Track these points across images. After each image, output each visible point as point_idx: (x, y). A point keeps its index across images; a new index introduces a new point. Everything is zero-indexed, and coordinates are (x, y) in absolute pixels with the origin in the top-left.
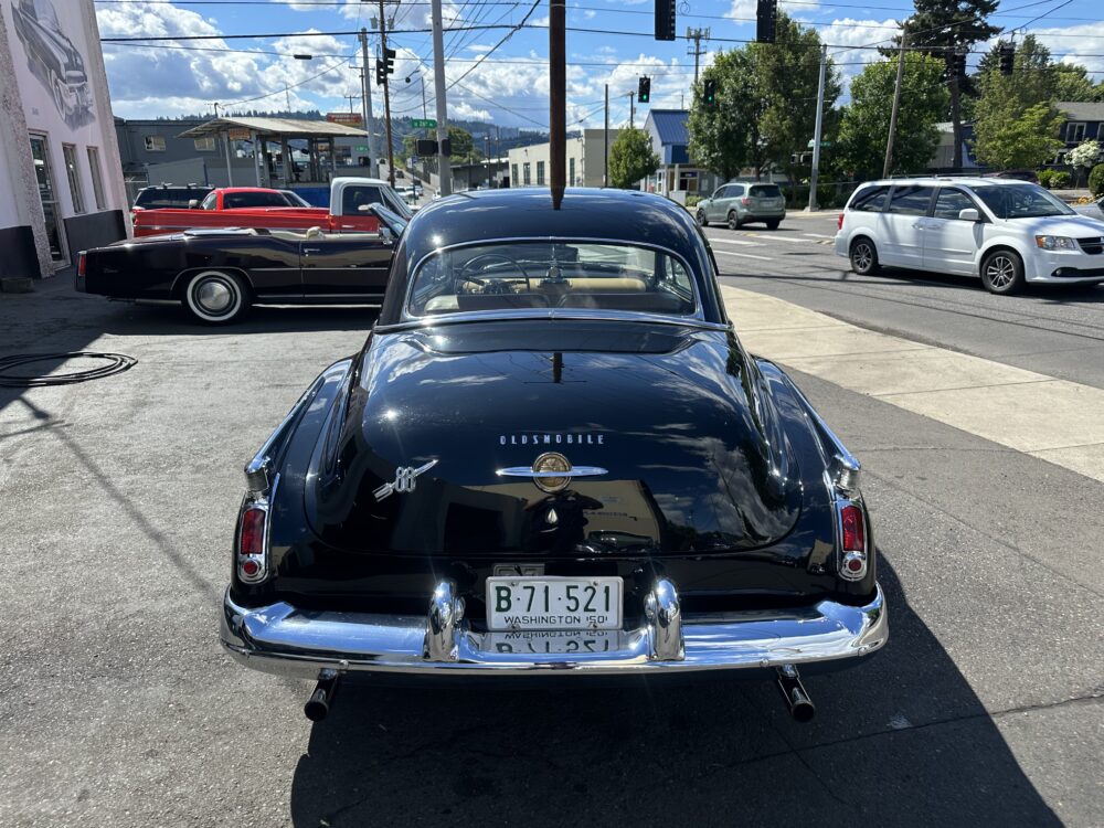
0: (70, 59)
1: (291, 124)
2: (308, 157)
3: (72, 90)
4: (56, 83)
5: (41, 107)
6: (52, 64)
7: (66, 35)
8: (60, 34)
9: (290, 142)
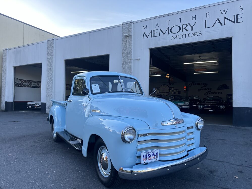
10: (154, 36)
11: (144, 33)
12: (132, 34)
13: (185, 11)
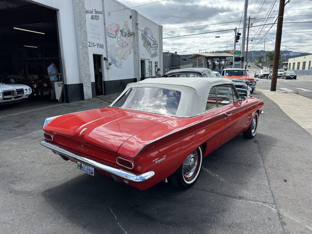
0: (154, 43)
1: (215, 54)
2: (219, 63)
3: (153, 49)
4: (150, 48)
5: (144, 54)
6: (149, 44)
7: (154, 38)
8: (152, 37)
9: (213, 59)
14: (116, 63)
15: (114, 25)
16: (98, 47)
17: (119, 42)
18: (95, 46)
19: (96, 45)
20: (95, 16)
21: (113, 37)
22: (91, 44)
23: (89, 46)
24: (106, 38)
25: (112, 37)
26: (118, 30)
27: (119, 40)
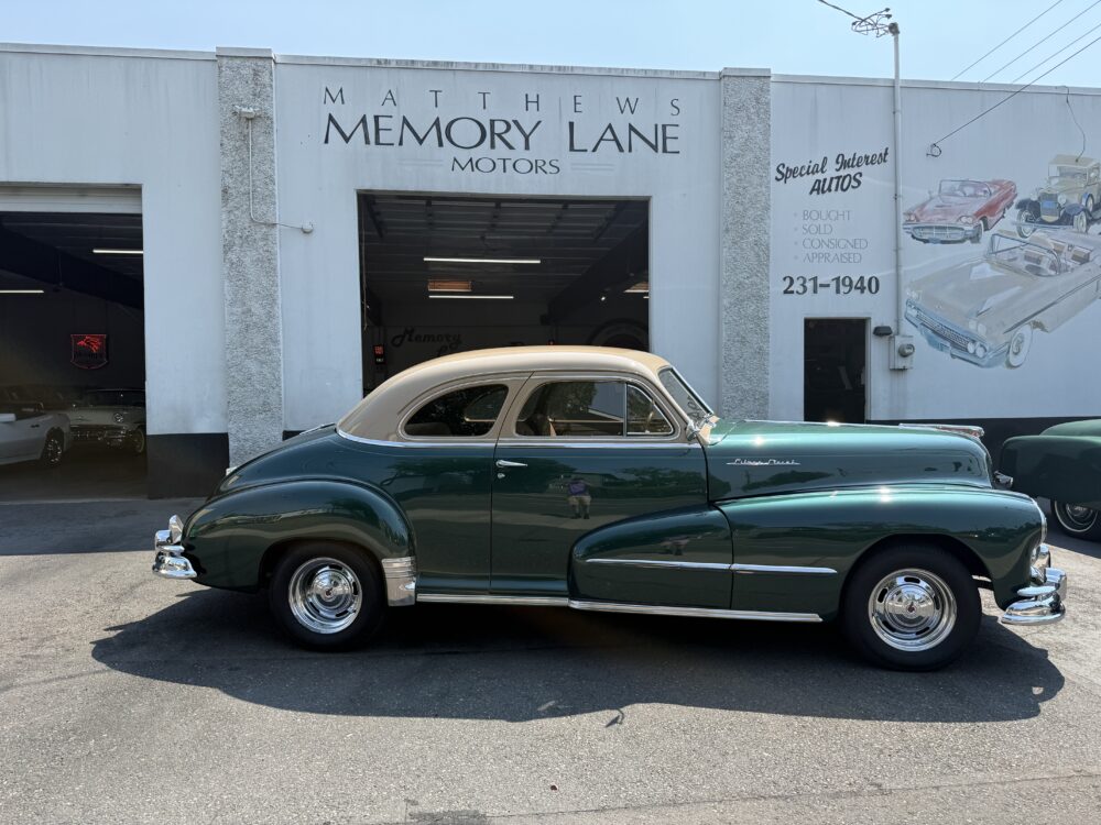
10: (377, 143)
11: (331, 118)
12: (274, 113)
13: (500, 69)
14: (971, 348)
15: (969, 190)
16: (843, 289)
17: (1005, 257)
18: (819, 289)
19: (828, 286)
20: (838, 178)
21: (960, 238)
22: (801, 281)
23: (786, 292)
24: (897, 250)
25: (943, 242)
26: (1002, 205)
27: (1003, 244)
